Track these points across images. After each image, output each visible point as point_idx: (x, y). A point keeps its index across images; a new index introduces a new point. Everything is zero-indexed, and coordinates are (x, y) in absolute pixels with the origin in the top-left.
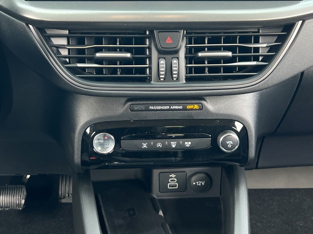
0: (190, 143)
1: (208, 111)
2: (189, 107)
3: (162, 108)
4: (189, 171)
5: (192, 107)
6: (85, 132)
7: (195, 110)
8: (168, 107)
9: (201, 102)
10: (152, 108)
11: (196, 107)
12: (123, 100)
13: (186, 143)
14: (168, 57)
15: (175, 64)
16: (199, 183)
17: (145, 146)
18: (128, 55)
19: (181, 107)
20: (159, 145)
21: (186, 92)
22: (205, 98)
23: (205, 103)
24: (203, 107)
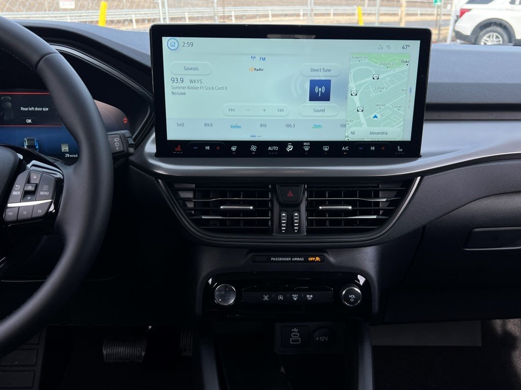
0: (311, 296)
1: (329, 264)
2: (310, 259)
3: (284, 259)
4: (312, 325)
5: (314, 259)
6: (207, 282)
8: (290, 259)
9: (323, 254)
10: (274, 259)
11: (317, 258)
12: (245, 251)
13: (308, 296)
14: (290, 210)
15: (296, 216)
16: (322, 339)
17: (266, 298)
18: (251, 208)
19: (302, 259)
20: (281, 297)
22: (327, 250)
23: (326, 255)
24: (323, 260)
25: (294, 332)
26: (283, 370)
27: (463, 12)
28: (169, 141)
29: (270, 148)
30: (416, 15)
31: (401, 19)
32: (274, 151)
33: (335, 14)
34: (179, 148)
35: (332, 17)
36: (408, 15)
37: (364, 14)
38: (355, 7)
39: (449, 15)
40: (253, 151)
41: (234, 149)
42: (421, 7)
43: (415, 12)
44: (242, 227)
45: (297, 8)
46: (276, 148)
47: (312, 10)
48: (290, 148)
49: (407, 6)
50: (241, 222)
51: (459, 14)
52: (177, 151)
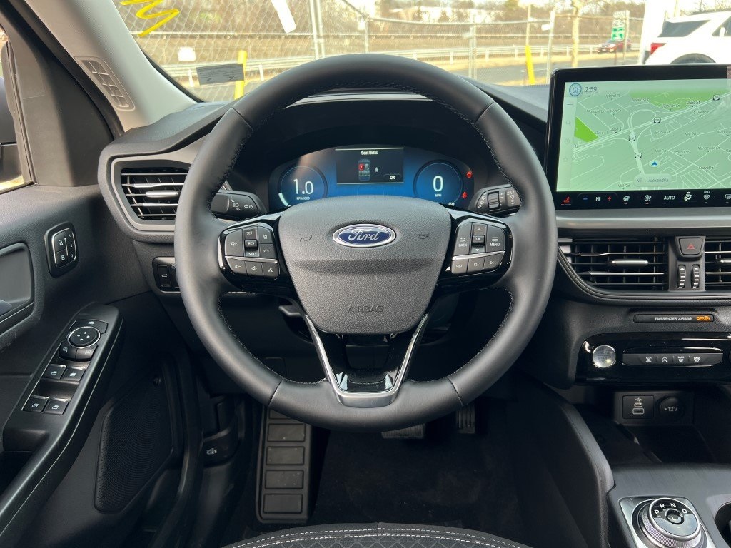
0: (699, 358)
1: (720, 324)
2: (699, 318)
3: (669, 319)
4: (657, 394)
5: (702, 318)
6: (583, 348)
7: (706, 321)
8: (676, 319)
9: (713, 313)
10: (658, 319)
11: (707, 318)
12: (626, 309)
13: (695, 358)
14: (689, 264)
15: (696, 271)
16: (671, 409)
17: (649, 360)
18: (646, 262)
19: (690, 319)
20: (665, 360)
21: (708, 301)
22: (716, 308)
23: (715, 314)
24: (714, 319)
25: (637, 402)
26: (636, 441)
27: (654, 47)
28: (559, 192)
29: (666, 198)
30: (588, 52)
31: (573, 58)
32: (670, 201)
33: (491, 56)
34: (567, 200)
35: (487, 59)
36: (581, 53)
37: (533, 54)
38: (514, 46)
39: (638, 51)
40: (647, 202)
41: (626, 199)
42: (593, 43)
43: (585, 50)
44: (624, 283)
45: (446, 50)
46: (672, 197)
47: (474, 52)
48: (688, 197)
49: (581, 43)
50: (624, 278)
51: (649, 49)
52: (565, 203)
